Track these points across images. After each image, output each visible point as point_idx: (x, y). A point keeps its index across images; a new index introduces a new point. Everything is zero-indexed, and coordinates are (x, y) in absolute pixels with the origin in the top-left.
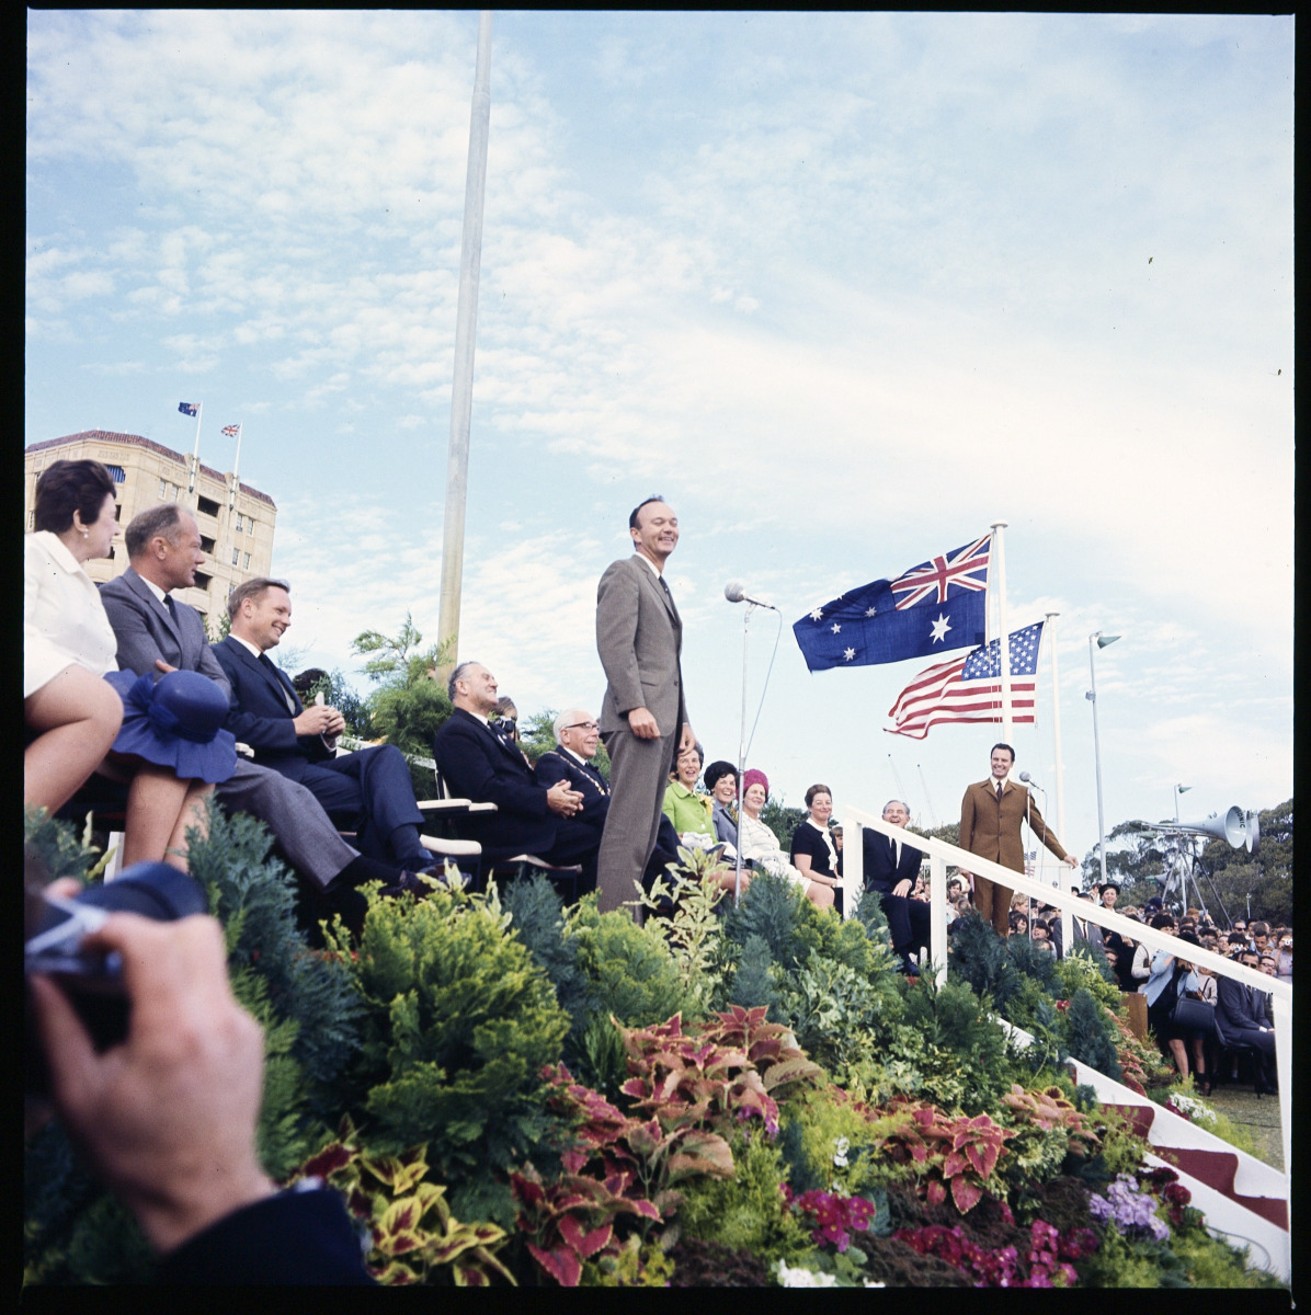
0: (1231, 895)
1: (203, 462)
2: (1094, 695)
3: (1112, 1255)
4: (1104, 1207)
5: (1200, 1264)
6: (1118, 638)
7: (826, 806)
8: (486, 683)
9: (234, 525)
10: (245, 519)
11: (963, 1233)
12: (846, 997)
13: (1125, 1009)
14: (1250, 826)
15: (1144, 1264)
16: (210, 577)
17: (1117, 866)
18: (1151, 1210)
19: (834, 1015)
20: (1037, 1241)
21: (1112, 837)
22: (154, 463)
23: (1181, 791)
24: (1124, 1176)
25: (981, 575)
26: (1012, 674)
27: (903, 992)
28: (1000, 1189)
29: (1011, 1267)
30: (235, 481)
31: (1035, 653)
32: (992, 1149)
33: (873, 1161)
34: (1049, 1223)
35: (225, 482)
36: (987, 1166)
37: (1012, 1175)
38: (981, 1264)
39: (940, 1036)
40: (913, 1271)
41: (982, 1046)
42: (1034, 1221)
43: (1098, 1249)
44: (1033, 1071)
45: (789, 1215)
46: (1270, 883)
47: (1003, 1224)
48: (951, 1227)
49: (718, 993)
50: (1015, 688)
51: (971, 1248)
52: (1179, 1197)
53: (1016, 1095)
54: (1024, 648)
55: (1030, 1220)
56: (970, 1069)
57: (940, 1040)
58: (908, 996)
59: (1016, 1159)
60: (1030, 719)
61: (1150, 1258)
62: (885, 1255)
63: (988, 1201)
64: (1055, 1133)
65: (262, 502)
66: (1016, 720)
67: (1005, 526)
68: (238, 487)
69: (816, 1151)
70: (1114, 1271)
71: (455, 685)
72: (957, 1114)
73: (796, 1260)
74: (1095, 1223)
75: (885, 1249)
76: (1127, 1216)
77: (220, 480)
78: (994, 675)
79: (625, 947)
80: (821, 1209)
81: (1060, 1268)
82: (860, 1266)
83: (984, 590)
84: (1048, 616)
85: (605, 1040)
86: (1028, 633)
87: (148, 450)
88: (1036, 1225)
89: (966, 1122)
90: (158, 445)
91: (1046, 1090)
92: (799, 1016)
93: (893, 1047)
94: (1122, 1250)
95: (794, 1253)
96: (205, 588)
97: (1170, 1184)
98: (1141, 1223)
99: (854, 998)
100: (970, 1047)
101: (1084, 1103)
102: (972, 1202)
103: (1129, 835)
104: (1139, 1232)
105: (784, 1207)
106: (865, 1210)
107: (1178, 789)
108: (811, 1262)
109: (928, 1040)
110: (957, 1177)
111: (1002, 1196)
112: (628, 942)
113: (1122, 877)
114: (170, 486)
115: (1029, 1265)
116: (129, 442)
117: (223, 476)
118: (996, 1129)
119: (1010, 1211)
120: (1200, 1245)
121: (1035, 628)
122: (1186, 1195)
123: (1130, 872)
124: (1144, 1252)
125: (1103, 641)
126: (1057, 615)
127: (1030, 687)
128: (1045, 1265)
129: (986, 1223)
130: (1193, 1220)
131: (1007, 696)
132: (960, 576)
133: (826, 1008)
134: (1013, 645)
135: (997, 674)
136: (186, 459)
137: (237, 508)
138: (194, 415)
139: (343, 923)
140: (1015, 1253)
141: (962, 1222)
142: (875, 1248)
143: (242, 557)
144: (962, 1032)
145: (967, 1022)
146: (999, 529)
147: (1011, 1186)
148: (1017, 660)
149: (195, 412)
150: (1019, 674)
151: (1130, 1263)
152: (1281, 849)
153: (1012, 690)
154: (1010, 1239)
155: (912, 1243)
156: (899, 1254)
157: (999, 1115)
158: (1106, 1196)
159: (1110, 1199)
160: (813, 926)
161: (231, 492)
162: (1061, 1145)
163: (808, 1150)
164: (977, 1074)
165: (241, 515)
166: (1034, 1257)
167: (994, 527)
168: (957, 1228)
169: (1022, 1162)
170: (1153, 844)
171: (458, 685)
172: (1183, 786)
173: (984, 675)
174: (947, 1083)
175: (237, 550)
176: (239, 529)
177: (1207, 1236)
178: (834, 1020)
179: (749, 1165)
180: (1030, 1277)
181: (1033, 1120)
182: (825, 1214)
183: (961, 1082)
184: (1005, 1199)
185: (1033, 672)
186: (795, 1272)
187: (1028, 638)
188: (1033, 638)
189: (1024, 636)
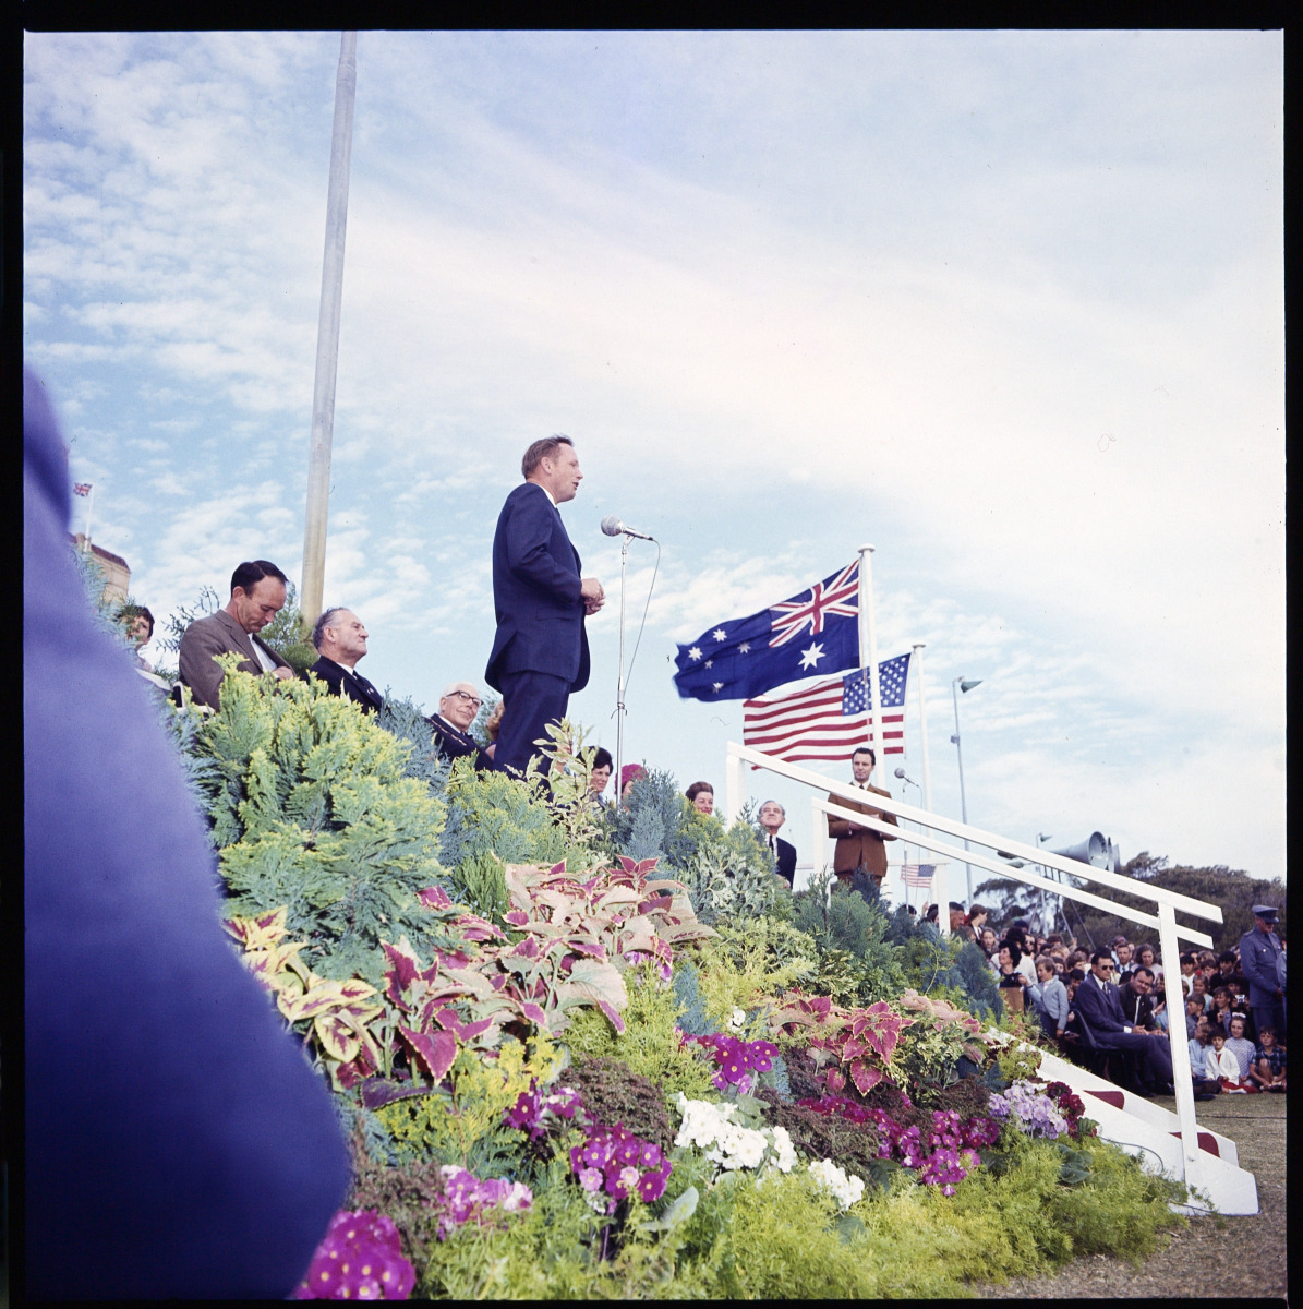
2: (959, 740)
3: (1013, 1144)
4: (1003, 1104)
5: (1099, 1159)
6: (980, 682)
7: (708, 806)
8: (357, 633)
14: (1111, 848)
19: (726, 894)
20: (939, 1124)
23: (1042, 840)
25: (854, 601)
26: (883, 706)
28: (899, 1077)
29: (915, 1144)
30: (86, 542)
31: (903, 685)
32: (891, 1034)
34: (949, 1109)
36: (887, 1049)
39: (832, 943)
41: (875, 954)
45: (686, 1051)
47: (902, 1108)
50: (885, 720)
52: (1073, 1105)
53: (911, 995)
54: (895, 681)
59: (915, 1047)
60: (899, 750)
63: (888, 1085)
65: (114, 565)
66: (888, 751)
67: (872, 550)
71: (322, 631)
72: (855, 1006)
73: (696, 1093)
74: (994, 1115)
76: (1026, 1112)
78: (863, 711)
80: (721, 1048)
81: (963, 1152)
83: (857, 615)
84: (915, 647)
86: (897, 666)
95: (694, 1087)
97: (1065, 1094)
98: (1040, 1118)
99: (745, 888)
102: (872, 1083)
103: (992, 892)
105: (682, 1045)
106: (768, 1052)
107: (1039, 838)
109: (821, 946)
110: (857, 1062)
111: (901, 1083)
115: (932, 1146)
118: (895, 1014)
121: (903, 659)
122: (1080, 1105)
125: (966, 685)
126: (923, 646)
127: (899, 718)
128: (948, 1147)
130: (1088, 1129)
131: (878, 728)
132: (836, 604)
133: (720, 886)
134: (884, 678)
140: (918, 1133)
141: (864, 1102)
144: (855, 942)
145: (858, 932)
146: (867, 553)
148: (887, 692)
150: (889, 705)
153: (883, 722)
154: (914, 1120)
158: (1004, 1096)
159: (1008, 1097)
166: (936, 1139)
167: (862, 551)
169: (922, 1045)
170: (1015, 900)
171: (326, 632)
172: (1045, 835)
174: (842, 980)
178: (728, 899)
180: (933, 1155)
182: (726, 1053)
184: (904, 1087)
185: (902, 703)
186: (694, 1102)
187: (897, 670)
188: (902, 669)
189: (893, 668)
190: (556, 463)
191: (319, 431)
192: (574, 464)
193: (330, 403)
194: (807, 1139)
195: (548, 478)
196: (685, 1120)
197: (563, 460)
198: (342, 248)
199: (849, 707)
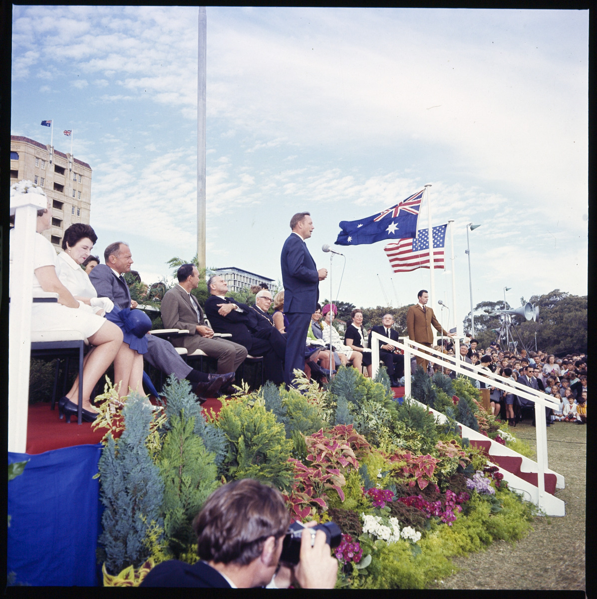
0: (528, 332)
1: (55, 149)
2: (469, 252)
3: (474, 501)
4: (472, 483)
5: (506, 501)
6: (479, 226)
7: (361, 318)
8: (222, 284)
9: (72, 178)
10: (77, 175)
11: (422, 497)
12: (378, 414)
13: (481, 398)
14: (535, 310)
15: (486, 502)
16: (63, 203)
17: (479, 322)
18: (489, 483)
19: (374, 422)
20: (448, 498)
21: (476, 309)
22: (32, 150)
23: (507, 290)
24: (479, 471)
25: (417, 208)
26: (434, 247)
27: (397, 408)
28: (435, 480)
29: (439, 508)
30: (71, 157)
31: (443, 238)
32: (432, 466)
33: (392, 476)
34: (452, 492)
35: (67, 158)
36: (430, 472)
37: (439, 475)
38: (430, 508)
39: (411, 424)
40: (406, 513)
41: (427, 427)
42: (447, 491)
43: (470, 498)
44: (446, 434)
45: (365, 497)
46: (545, 327)
47: (436, 493)
48: (418, 495)
49: (332, 416)
50: (435, 253)
51: (426, 503)
52: (499, 477)
53: (440, 444)
54: (439, 236)
55: (445, 490)
56: (423, 436)
57: (411, 425)
58: (399, 409)
59: (441, 470)
60: (442, 267)
61: (488, 501)
62: (396, 508)
63: (431, 485)
64: (454, 459)
65: (84, 167)
66: (436, 267)
67: (431, 186)
68: (73, 161)
69: (372, 474)
70: (475, 506)
72: (419, 454)
73: (368, 512)
74: (468, 489)
75: (396, 506)
76: (480, 486)
77: (64, 157)
78: (426, 248)
79: (300, 406)
80: (376, 495)
81: (456, 506)
82: (389, 512)
83: (417, 214)
84: (449, 222)
85: (298, 441)
86: (440, 229)
87: (29, 143)
88: (447, 492)
89: (422, 457)
90: (33, 141)
91: (450, 441)
92: (361, 423)
93: (395, 431)
94: (478, 499)
95: (367, 510)
96: (61, 209)
97: (496, 472)
98: (485, 488)
99: (381, 415)
100: (423, 427)
101: (465, 445)
102: (425, 486)
103: (484, 308)
104: (484, 492)
105: (363, 495)
106: (391, 495)
107: (505, 289)
108: (373, 512)
109: (407, 426)
110: (420, 477)
111: (435, 482)
112: (301, 404)
113: (481, 326)
114: (41, 160)
115: (445, 506)
116: (19, 140)
117: (65, 155)
118: (433, 459)
119: (438, 487)
120: (506, 494)
121: (443, 227)
122: (502, 476)
123: (484, 324)
124: (486, 498)
125: (473, 227)
126: (453, 221)
127: (442, 253)
128: (451, 506)
129: (430, 492)
130: (504, 485)
131: (432, 257)
133: (371, 420)
134: (434, 235)
135: (427, 247)
136: (47, 147)
137: (73, 170)
138: (49, 126)
139: (213, 410)
140: (441, 503)
141: (421, 493)
142: (393, 505)
143: (77, 193)
144: (420, 422)
145: (421, 418)
146: (428, 187)
147: (438, 479)
148: (436, 241)
149: (50, 125)
150: (436, 247)
151: (481, 503)
152: (551, 312)
153: (434, 254)
154: (439, 498)
155: (405, 502)
156: (401, 507)
157: (434, 454)
158: (472, 479)
159: (474, 480)
160: (364, 385)
161: (70, 162)
162: (457, 463)
163: (370, 474)
164: (425, 438)
165: (75, 173)
166: (447, 504)
167: (425, 187)
168: (420, 495)
169: (443, 471)
170: (494, 311)
171: (211, 286)
172: (508, 288)
173: (422, 249)
174: (415, 443)
175: (74, 190)
176: (75, 180)
177: (509, 490)
178: (374, 424)
179: (351, 482)
180: (445, 511)
181: (447, 454)
182: (377, 496)
183: (420, 441)
184: (436, 484)
185: (443, 246)
186: (368, 516)
187: (440, 232)
188: (443, 231)
189: (438, 231)
190: (303, 224)
191: (200, 183)
192: (311, 223)
193: (204, 170)
194: (403, 518)
195: (300, 230)
196: (365, 523)
197: (306, 223)
198: (204, 100)
199: (415, 248)
